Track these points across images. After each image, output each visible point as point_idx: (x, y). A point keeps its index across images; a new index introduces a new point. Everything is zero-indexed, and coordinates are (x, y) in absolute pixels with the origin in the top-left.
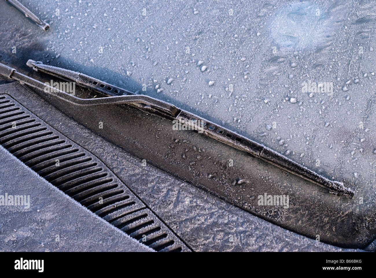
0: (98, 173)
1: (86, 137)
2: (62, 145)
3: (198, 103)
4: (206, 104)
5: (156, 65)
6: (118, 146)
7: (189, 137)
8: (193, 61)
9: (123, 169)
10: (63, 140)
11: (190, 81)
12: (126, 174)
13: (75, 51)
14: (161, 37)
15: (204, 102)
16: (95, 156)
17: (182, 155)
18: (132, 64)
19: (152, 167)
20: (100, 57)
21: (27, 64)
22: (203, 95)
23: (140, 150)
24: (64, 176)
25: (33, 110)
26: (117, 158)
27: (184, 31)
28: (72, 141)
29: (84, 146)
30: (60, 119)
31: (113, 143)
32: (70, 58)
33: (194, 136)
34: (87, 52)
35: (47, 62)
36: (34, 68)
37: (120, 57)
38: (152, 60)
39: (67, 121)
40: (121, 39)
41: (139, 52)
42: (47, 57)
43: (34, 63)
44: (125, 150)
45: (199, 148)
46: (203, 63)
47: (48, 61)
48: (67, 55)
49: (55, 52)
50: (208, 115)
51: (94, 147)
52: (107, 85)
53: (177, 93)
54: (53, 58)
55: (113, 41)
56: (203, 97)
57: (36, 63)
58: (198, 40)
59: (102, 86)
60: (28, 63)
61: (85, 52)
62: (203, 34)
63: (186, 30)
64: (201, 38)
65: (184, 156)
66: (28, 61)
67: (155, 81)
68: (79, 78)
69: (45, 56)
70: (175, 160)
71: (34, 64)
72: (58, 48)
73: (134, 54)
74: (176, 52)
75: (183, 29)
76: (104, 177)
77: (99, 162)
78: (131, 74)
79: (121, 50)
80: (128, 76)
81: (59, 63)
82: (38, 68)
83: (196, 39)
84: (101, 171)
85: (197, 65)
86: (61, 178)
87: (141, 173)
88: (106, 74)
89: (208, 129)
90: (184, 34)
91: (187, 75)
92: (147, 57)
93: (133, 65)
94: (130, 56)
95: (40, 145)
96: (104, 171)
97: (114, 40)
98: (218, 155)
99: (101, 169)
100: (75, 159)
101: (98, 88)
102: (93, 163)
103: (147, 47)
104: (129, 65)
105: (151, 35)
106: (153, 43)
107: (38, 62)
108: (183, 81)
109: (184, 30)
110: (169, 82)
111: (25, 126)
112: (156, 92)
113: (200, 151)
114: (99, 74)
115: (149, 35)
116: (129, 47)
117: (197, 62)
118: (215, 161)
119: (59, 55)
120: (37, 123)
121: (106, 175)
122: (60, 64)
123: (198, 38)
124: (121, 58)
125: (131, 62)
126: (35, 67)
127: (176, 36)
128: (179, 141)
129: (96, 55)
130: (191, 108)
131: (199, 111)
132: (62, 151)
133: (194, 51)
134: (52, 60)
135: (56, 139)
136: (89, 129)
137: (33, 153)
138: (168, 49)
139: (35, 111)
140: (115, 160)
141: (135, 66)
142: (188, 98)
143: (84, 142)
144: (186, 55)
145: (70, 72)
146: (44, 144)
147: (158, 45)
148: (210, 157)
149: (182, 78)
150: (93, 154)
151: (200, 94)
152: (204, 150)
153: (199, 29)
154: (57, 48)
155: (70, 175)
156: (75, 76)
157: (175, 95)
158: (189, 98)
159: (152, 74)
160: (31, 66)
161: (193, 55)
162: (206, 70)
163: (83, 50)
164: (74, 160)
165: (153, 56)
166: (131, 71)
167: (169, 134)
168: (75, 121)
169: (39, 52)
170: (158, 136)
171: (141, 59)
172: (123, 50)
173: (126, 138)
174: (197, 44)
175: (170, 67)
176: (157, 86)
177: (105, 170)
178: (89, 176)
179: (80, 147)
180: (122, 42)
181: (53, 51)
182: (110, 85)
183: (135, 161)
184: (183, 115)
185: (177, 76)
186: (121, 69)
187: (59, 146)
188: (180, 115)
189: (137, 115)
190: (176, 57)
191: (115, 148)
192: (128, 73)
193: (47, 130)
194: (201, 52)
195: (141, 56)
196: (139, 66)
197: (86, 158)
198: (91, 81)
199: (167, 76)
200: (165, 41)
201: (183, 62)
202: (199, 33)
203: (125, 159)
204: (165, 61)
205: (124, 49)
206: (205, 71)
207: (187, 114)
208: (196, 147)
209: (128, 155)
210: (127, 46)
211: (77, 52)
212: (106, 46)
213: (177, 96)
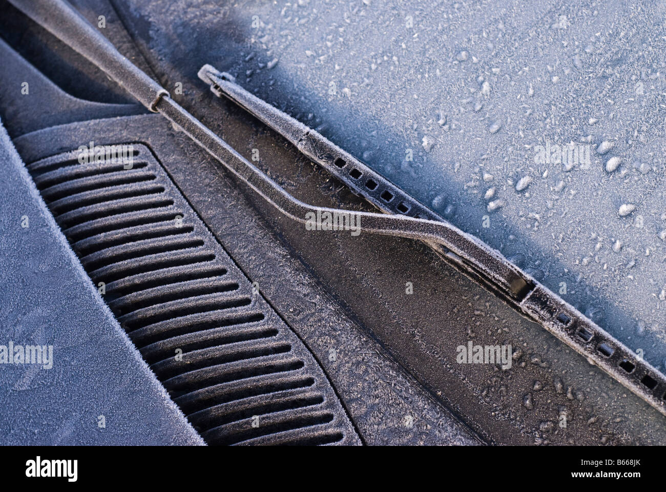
0: (313, 410)
1: (301, 295)
2: (241, 311)
3: (585, 261)
4: (605, 267)
5: (495, 133)
6: (372, 336)
7: (548, 350)
8: (590, 138)
9: (373, 406)
10: (246, 296)
11: (573, 192)
12: (378, 425)
13: (314, 57)
14: (519, 56)
15: (600, 259)
16: (314, 356)
17: (524, 399)
18: (438, 117)
19: (444, 412)
20: (367, 85)
21: (200, 75)
22: (600, 239)
23: (424, 359)
24: (229, 403)
25: (195, 198)
26: (366, 371)
27: (577, 51)
28: (268, 302)
29: (294, 321)
30: (251, 233)
31: (363, 326)
32: (299, 73)
33: (561, 351)
34: (339, 65)
35: (246, 75)
36: (212, 89)
37: (412, 95)
38: (487, 116)
39: (265, 243)
40: (422, 45)
41: (461, 89)
42: (248, 62)
43: (214, 75)
44: (387, 350)
45: (570, 389)
46: (613, 147)
47: (248, 72)
48: (292, 64)
49: (269, 53)
50: (604, 298)
51: (315, 331)
52: (368, 173)
53: (536, 220)
54: (261, 65)
55: (404, 46)
56: (598, 246)
57: (219, 77)
58: (610, 80)
59: (356, 173)
60: (202, 73)
61: (335, 63)
62: (624, 67)
63: (584, 47)
64: (618, 76)
65: (528, 402)
66: (203, 68)
67: (486, 176)
68: (304, 142)
69: (245, 56)
70: (505, 407)
71: (215, 78)
72: (276, 43)
73: (448, 93)
74: (549, 105)
75: (577, 43)
76: (324, 425)
77: (318, 375)
78: (432, 147)
79: (419, 76)
80: (423, 149)
81: (272, 82)
82: (221, 90)
83: (605, 77)
84: (319, 405)
85: (598, 150)
86: (222, 407)
87: (415, 429)
88: (374, 133)
89: (597, 354)
90: (577, 57)
91: (567, 174)
92: (478, 107)
93: (441, 122)
94: (436, 96)
95: (192, 301)
96: (327, 407)
97: (406, 44)
98: (615, 417)
99: (319, 400)
100: (265, 357)
101: (345, 179)
102: (305, 377)
103: (481, 79)
104: (430, 121)
105: (495, 47)
106: (498, 70)
107: (224, 74)
108: (557, 189)
109: (578, 47)
110: (520, 187)
111: (166, 242)
112: (486, 207)
113: (569, 396)
114: (358, 130)
115: (490, 45)
116: (438, 70)
117: (599, 142)
118: (604, 433)
119: (275, 60)
120: (195, 238)
121: (328, 418)
122: (273, 84)
123: (612, 75)
124: (416, 97)
125: (437, 111)
126: (217, 87)
127: (555, 60)
128: (521, 356)
129: (358, 76)
130: (566, 270)
131: (584, 282)
132: (239, 328)
133: (596, 109)
134: (258, 71)
135: (230, 292)
136: (313, 274)
137: (172, 323)
138: (531, 92)
139: (198, 202)
140: (360, 377)
141: (444, 125)
142: (560, 241)
143: (295, 310)
144: (573, 119)
145: (286, 122)
146: (200, 302)
147: (509, 78)
148: (592, 420)
149: (556, 181)
150: (309, 349)
151: (594, 235)
152: (580, 396)
153: (617, 49)
154: (273, 42)
155: (244, 403)
156: (296, 132)
157: (529, 226)
158: (563, 239)
159: (482, 155)
160: (207, 81)
161: (592, 121)
162: (618, 168)
163: (330, 59)
164: (261, 361)
165: (491, 106)
166: (435, 138)
167: (499, 331)
168: (284, 244)
169: (234, 45)
170: (473, 332)
171: (462, 110)
172: (423, 77)
173: (394, 318)
174: (604, 93)
175: (530, 144)
176: (490, 193)
177: (331, 405)
178: (289, 414)
179: (283, 323)
180: (424, 54)
181: (265, 47)
182: (374, 174)
183: (407, 390)
184: (539, 299)
185: (542, 174)
186: (412, 127)
187: (234, 314)
188: (531, 297)
189: (429, 262)
190: (548, 120)
191: (366, 341)
192: (425, 141)
193: (214, 261)
194: (611, 115)
195: (464, 101)
196: (454, 127)
197: (290, 360)
198: (330, 156)
199: (519, 170)
200: (527, 69)
201: (564, 135)
202: (617, 62)
203: (385, 376)
204: (520, 127)
205: (427, 75)
206: (614, 171)
207: (548, 298)
208: (562, 383)
209: (392, 368)
210: (435, 69)
211: (317, 61)
212: (385, 58)
213: (536, 229)
